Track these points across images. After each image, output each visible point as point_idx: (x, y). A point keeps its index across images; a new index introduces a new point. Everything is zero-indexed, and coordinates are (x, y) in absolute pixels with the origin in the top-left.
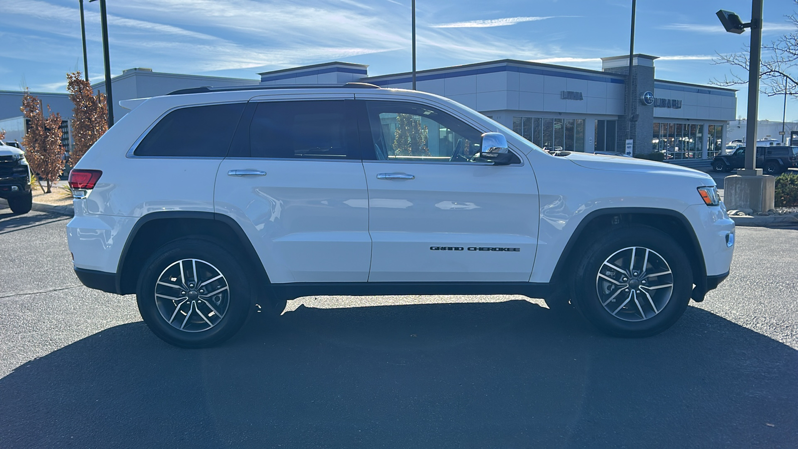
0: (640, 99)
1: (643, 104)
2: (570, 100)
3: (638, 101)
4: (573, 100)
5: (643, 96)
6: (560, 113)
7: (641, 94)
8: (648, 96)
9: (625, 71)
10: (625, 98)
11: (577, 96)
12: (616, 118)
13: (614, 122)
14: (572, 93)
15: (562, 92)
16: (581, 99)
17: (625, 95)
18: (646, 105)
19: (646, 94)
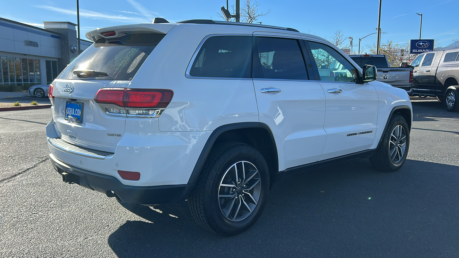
0: (71, 49)
1: (73, 52)
2: (31, 47)
3: (70, 50)
4: (32, 47)
5: (72, 47)
6: (25, 55)
7: (72, 46)
8: (75, 48)
9: (60, 31)
10: (61, 48)
11: (35, 44)
12: (57, 60)
13: (56, 62)
14: (32, 42)
15: (25, 41)
16: (38, 46)
17: (61, 46)
18: (74, 53)
19: (74, 47)
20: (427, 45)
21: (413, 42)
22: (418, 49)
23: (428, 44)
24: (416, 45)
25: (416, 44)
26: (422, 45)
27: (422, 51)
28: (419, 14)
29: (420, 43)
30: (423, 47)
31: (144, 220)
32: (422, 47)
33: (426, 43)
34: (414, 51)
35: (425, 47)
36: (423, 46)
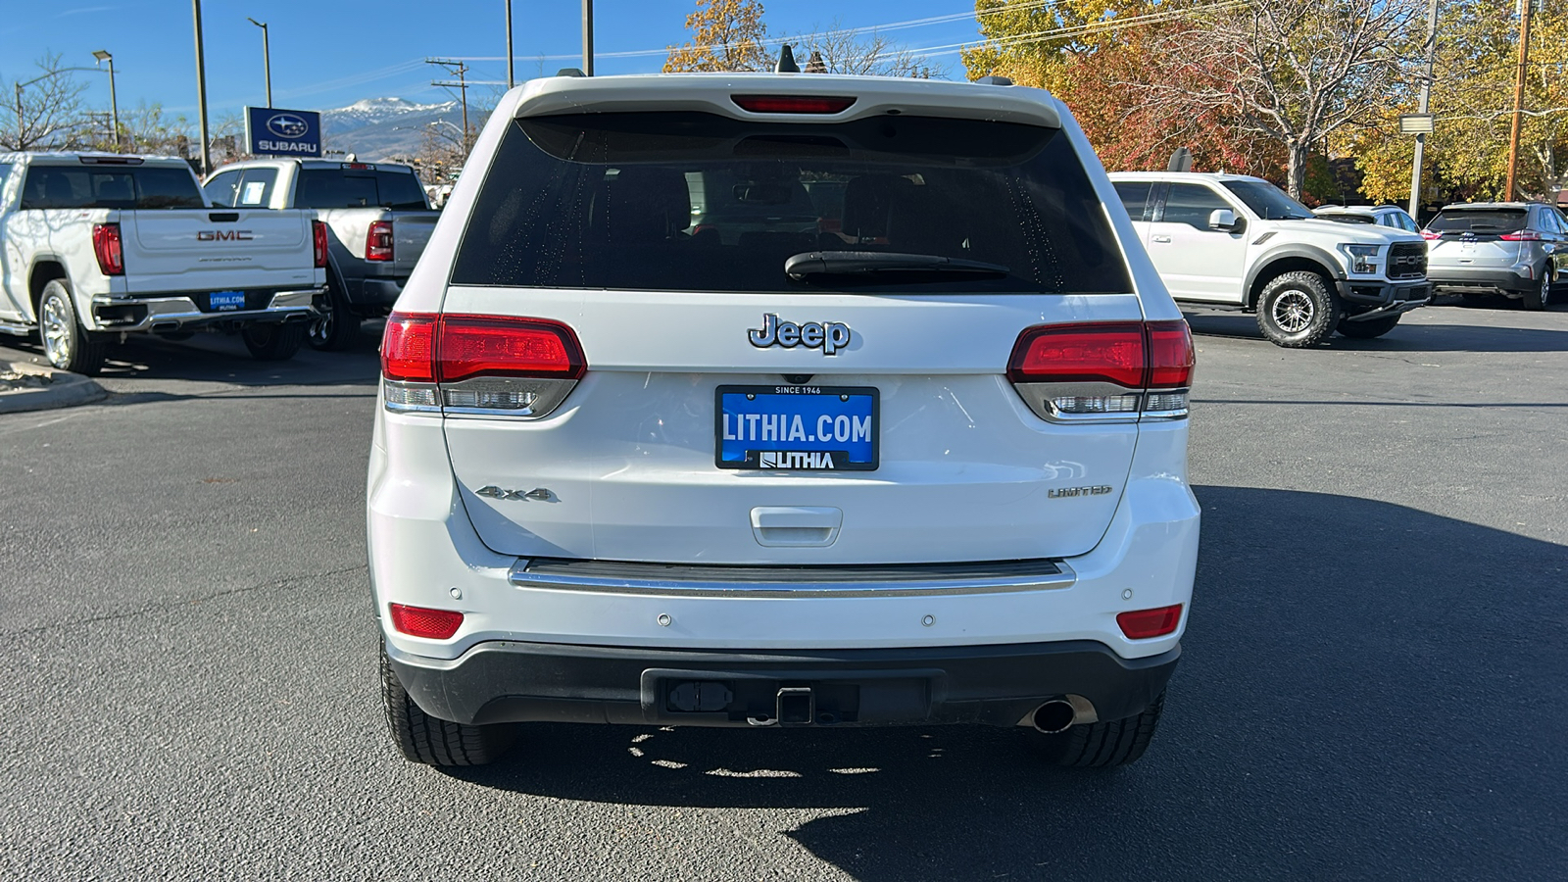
20: (302, 128)
21: (258, 116)
22: (275, 140)
23: (304, 126)
24: (266, 127)
25: (265, 123)
26: (287, 127)
27: (289, 146)
28: (257, 24)
29: (279, 119)
30: (290, 134)
31: (817, 813)
32: (286, 134)
33: (298, 121)
34: (264, 145)
35: (295, 134)
36: (288, 131)
